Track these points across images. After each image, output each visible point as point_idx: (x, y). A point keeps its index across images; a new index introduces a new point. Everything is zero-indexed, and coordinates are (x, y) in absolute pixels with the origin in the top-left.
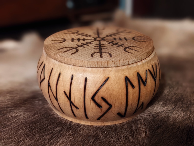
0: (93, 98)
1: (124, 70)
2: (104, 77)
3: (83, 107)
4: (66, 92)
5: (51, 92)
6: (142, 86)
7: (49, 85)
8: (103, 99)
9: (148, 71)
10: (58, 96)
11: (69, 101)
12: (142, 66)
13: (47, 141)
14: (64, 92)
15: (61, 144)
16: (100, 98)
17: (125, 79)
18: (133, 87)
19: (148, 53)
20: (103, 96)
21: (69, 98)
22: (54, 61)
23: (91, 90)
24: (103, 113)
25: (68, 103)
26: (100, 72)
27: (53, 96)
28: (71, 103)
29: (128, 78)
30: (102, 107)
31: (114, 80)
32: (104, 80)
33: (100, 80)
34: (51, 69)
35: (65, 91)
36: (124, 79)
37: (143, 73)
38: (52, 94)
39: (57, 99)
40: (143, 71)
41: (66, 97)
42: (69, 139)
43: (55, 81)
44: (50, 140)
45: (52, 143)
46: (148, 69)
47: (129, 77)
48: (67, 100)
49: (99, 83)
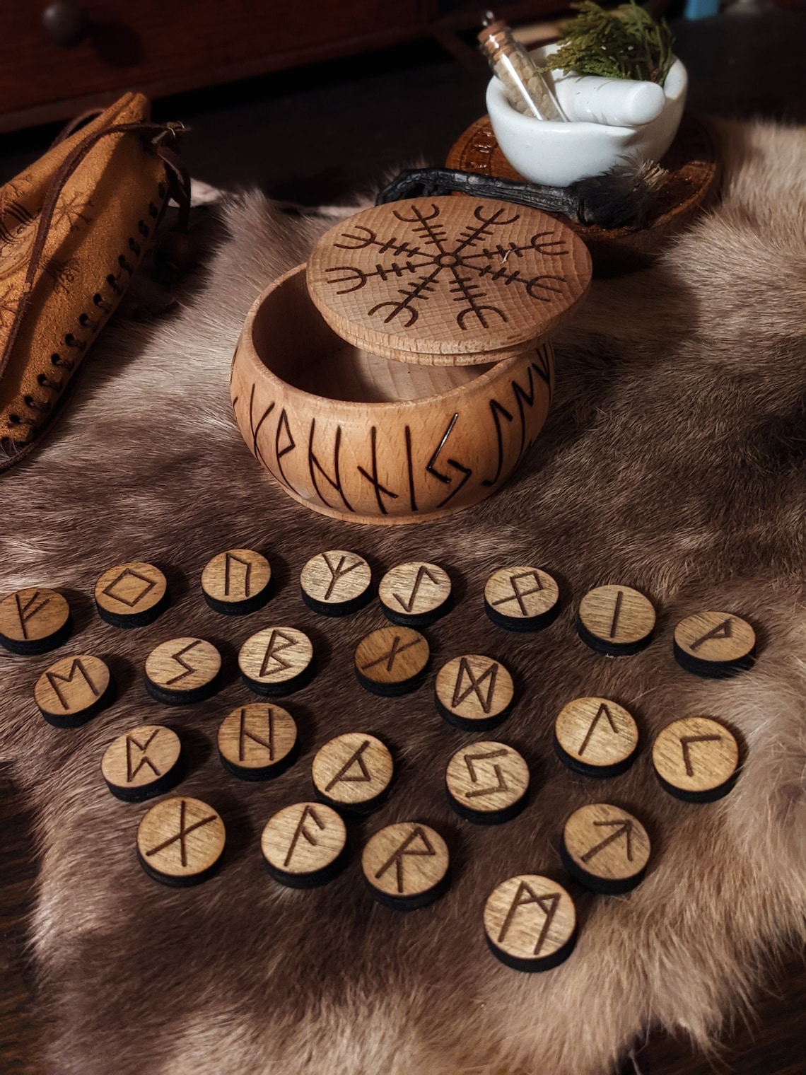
0: (430, 468)
2: (447, 415)
3: (409, 489)
4: (365, 468)
5: (321, 474)
6: (526, 407)
7: (312, 458)
8: (452, 463)
9: (531, 368)
10: (341, 480)
11: (372, 486)
14: (360, 469)
16: (445, 462)
17: (491, 406)
18: (509, 417)
20: (452, 458)
21: (374, 480)
22: (315, 402)
23: (422, 453)
24: (452, 491)
25: (372, 491)
26: (436, 406)
27: (327, 481)
28: (378, 488)
29: (496, 402)
30: (450, 480)
31: (469, 417)
32: (447, 422)
33: (439, 426)
34: (311, 422)
35: (361, 466)
36: (488, 406)
37: (523, 378)
38: (324, 478)
39: (338, 487)
40: (522, 373)
41: (364, 478)
43: (328, 450)
46: (530, 365)
47: (497, 400)
48: (368, 483)
49: (438, 432)
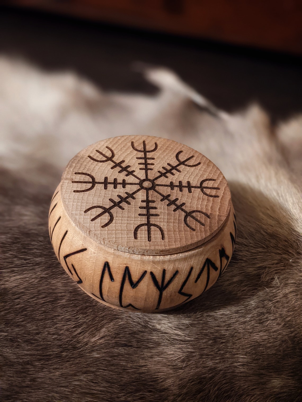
1: (108, 253)
6: (127, 286)
9: (149, 273)
12: (139, 262)
13: (13, 266)
15: (20, 278)
16: (71, 263)
17: (105, 264)
18: (112, 278)
19: (160, 251)
20: (74, 265)
29: (109, 265)
36: (103, 263)
37: (137, 272)
40: (138, 269)
42: (33, 279)
44: (17, 266)
45: (15, 270)
46: (149, 271)
